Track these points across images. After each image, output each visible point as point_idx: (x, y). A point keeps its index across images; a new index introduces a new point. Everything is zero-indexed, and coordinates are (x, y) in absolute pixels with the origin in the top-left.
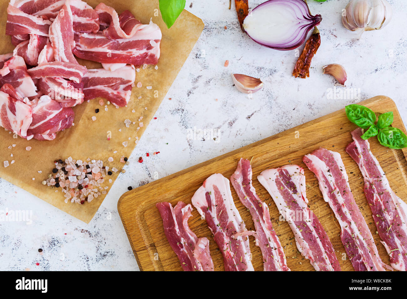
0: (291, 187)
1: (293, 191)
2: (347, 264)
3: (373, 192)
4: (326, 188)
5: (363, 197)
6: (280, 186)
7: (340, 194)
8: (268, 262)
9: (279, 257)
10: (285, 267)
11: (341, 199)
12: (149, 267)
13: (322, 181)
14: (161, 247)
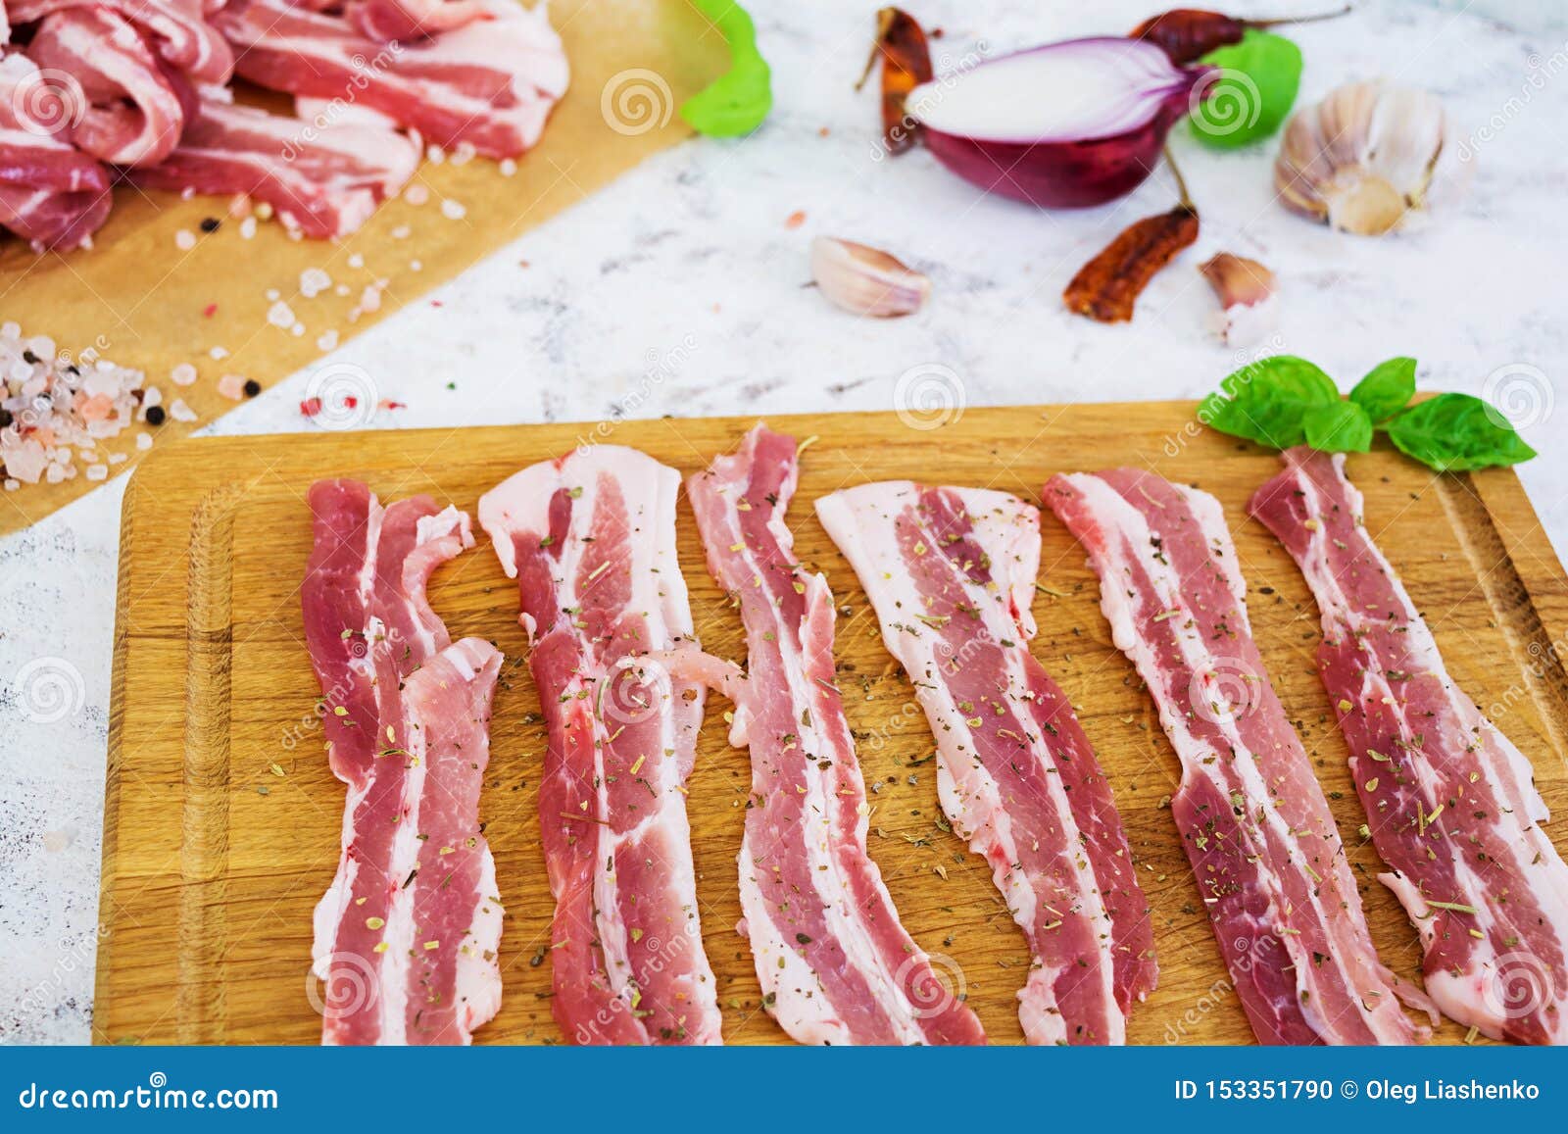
0: (963, 560)
1: (970, 573)
2: (1187, 931)
3: (1358, 664)
4: (1131, 595)
5: (1310, 690)
6: (914, 542)
7: (1194, 631)
8: (774, 812)
9: (836, 803)
10: (852, 848)
11: (1196, 652)
12: (163, 707)
13: (1117, 571)
14: (258, 644)
